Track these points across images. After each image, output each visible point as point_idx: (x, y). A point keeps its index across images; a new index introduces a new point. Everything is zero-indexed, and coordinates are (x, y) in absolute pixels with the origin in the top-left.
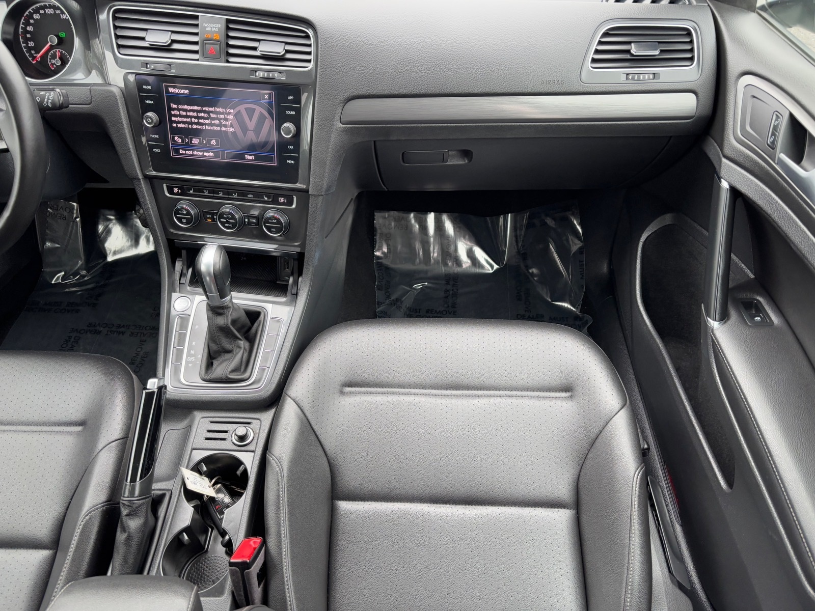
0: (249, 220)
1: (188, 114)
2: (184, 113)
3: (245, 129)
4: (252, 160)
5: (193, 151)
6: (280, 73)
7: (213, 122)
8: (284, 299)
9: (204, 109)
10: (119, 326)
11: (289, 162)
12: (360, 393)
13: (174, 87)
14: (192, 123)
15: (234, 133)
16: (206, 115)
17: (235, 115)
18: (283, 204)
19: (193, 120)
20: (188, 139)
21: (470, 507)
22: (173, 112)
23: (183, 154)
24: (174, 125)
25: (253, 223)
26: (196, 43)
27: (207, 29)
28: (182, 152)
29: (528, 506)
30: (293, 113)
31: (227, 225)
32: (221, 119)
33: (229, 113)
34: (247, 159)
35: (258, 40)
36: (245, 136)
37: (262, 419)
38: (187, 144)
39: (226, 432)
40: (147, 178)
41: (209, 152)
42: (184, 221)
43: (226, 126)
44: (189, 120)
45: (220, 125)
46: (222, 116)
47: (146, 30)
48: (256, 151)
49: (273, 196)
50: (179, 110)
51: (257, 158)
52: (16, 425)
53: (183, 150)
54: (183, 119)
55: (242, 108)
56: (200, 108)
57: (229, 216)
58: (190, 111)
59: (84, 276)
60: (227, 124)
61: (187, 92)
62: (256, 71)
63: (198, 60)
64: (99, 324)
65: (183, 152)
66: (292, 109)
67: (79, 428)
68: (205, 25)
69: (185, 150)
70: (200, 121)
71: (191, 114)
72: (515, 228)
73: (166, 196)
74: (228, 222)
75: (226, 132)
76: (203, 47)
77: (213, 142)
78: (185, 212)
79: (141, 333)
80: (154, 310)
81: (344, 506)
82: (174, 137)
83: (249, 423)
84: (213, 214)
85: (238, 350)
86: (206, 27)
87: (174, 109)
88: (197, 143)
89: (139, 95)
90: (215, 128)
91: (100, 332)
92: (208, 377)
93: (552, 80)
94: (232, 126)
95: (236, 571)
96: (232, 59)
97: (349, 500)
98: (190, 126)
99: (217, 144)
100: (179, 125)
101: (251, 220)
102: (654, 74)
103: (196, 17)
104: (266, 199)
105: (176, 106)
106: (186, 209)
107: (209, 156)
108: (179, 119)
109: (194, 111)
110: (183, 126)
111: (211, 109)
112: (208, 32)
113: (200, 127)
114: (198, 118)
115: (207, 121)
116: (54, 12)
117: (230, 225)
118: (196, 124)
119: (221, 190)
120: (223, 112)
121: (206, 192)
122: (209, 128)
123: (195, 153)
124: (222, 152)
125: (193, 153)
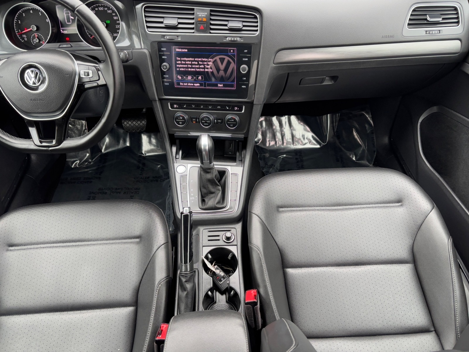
0: (217, 121)
1: (186, 62)
2: (184, 62)
3: (218, 70)
4: (222, 87)
5: (188, 83)
6: (240, 38)
7: (200, 66)
8: (235, 164)
9: (196, 59)
10: (116, 189)
11: (243, 87)
12: (288, 211)
13: (179, 48)
14: (188, 68)
15: (212, 73)
16: (196, 63)
17: (213, 62)
18: (237, 111)
19: (189, 66)
20: (185, 77)
21: (358, 266)
22: (177, 62)
23: (182, 85)
24: (178, 69)
25: (219, 122)
26: (193, 24)
27: (199, 15)
28: (181, 84)
29: (389, 264)
30: (247, 59)
32: (205, 64)
33: (210, 61)
34: (219, 87)
35: (227, 21)
36: (218, 74)
37: (236, 228)
38: (185, 80)
39: (218, 236)
40: (161, 100)
41: (197, 83)
42: (181, 123)
43: (207, 68)
44: (186, 66)
45: (204, 68)
46: (205, 63)
47: (163, 17)
48: (224, 81)
49: (231, 106)
50: (181, 61)
51: (225, 86)
52: (100, 241)
53: (182, 83)
54: (183, 66)
55: (217, 58)
56: (193, 59)
57: (207, 119)
58: (188, 61)
59: (90, 162)
60: (209, 67)
61: (186, 50)
62: (227, 37)
63: (194, 33)
64: (105, 189)
65: (182, 84)
66: (246, 57)
67: (138, 240)
68: (198, 13)
70: (193, 66)
71: (188, 62)
72: (332, 122)
73: (170, 109)
74: (206, 123)
75: (207, 72)
76: (196, 26)
77: (200, 78)
78: (181, 118)
79: (130, 192)
80: (135, 179)
81: (290, 271)
82: (177, 76)
83: (230, 231)
84: (196, 118)
85: (218, 192)
86: (199, 14)
87: (178, 61)
88: (190, 78)
89: (159, 54)
90: (201, 70)
91: (106, 193)
92: (204, 207)
93: (387, 35)
94: (211, 68)
95: (250, 307)
96: (212, 31)
97: (293, 268)
98: (187, 70)
99: (202, 79)
100: (181, 69)
101: (218, 121)
102: (440, 30)
103: (193, 10)
104: (228, 108)
106: (182, 116)
107: (197, 86)
108: (181, 66)
109: (189, 61)
110: (183, 69)
111: (199, 59)
112: (200, 17)
113: (192, 70)
114: (192, 64)
115: (197, 66)
116: (104, 9)
117: (207, 124)
118: (190, 68)
119: (202, 104)
120: (207, 61)
121: (193, 106)
122: (198, 70)
123: (189, 84)
124: (205, 83)
125: (188, 84)
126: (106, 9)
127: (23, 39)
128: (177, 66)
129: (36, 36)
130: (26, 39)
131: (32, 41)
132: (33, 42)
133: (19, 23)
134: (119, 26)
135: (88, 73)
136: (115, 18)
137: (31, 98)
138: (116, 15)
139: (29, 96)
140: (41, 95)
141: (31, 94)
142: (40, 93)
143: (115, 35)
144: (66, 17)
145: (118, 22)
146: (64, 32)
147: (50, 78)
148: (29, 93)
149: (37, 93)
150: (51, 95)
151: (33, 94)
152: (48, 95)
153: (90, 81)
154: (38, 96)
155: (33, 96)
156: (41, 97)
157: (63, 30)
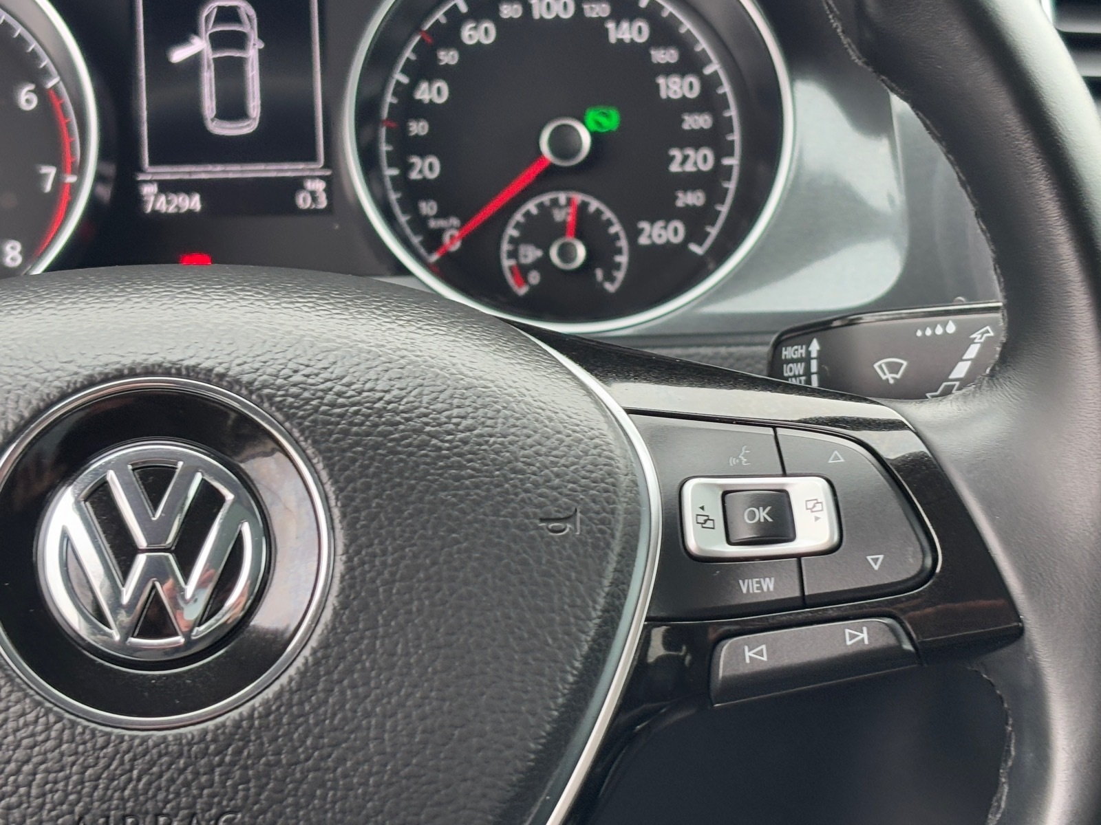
116: (579, 11)
126: (598, 10)
134: (700, 160)
135: (779, 504)
136: (674, 88)
137: (78, 809)
138: (689, 63)
139: (61, 785)
140: (220, 764)
141: (94, 749)
142: (209, 737)
143: (657, 233)
144: (208, 78)
145: (697, 121)
146: (172, 209)
147: (358, 553)
148: (64, 747)
149: (178, 739)
150: (341, 760)
151: (113, 759)
152: (307, 759)
153: (804, 601)
154: (172, 781)
155: (112, 779)
156: (212, 796)
157: (166, 187)
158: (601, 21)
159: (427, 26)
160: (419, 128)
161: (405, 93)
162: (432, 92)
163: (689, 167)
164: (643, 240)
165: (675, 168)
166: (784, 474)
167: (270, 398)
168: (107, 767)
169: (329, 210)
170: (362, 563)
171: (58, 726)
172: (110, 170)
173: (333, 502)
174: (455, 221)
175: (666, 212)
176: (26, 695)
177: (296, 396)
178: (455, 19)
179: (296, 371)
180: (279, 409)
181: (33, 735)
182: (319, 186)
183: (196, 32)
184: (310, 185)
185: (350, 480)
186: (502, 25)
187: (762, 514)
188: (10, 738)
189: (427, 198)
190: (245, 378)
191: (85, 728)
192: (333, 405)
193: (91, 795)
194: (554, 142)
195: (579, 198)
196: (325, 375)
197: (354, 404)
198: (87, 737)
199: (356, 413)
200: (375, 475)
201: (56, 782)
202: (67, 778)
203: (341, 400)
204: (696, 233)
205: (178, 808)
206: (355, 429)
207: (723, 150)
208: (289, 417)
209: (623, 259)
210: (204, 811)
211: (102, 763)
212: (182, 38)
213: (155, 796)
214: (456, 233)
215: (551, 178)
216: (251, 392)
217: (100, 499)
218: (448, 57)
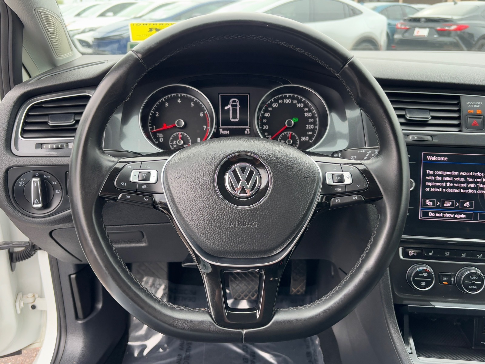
1: (444, 179)
2: (440, 178)
5: (443, 213)
7: (469, 186)
9: (461, 174)
13: (433, 155)
14: (446, 187)
16: (462, 180)
19: (448, 184)
20: (440, 202)
22: (428, 178)
23: (432, 216)
24: (427, 189)
27: (469, 106)
28: (431, 214)
31: (471, 287)
32: (478, 182)
38: (438, 207)
41: (460, 214)
42: (423, 284)
43: (482, 189)
44: (444, 184)
45: (476, 188)
46: (479, 180)
50: (434, 175)
53: (433, 212)
54: (437, 184)
56: (457, 173)
57: (476, 278)
58: (446, 176)
61: (446, 159)
63: (460, 131)
65: (433, 215)
68: (467, 103)
69: (435, 213)
70: (456, 185)
71: (447, 179)
73: (400, 259)
74: (473, 284)
75: (482, 195)
77: (467, 204)
78: (425, 275)
82: (425, 201)
84: (450, 277)
86: (469, 104)
87: (430, 175)
88: (449, 205)
90: (471, 191)
98: (444, 190)
99: (471, 206)
100: (432, 190)
103: (458, 98)
105: (432, 172)
106: (426, 272)
107: (461, 218)
108: (434, 184)
109: (450, 176)
110: (436, 190)
111: (468, 174)
112: (470, 108)
113: (455, 191)
114: (453, 182)
115: (463, 185)
116: (292, 101)
117: (475, 287)
118: (451, 188)
119: (464, 251)
120: (481, 176)
121: (447, 254)
122: (465, 191)
123: (446, 215)
124: (476, 214)
125: (443, 215)
126: (295, 101)
127: (157, 139)
128: (427, 184)
129: (180, 136)
130: (161, 140)
131: (170, 144)
132: (172, 145)
133: (157, 116)
134: (311, 127)
135: (342, 176)
136: (307, 115)
137: (231, 221)
138: (310, 111)
139: (229, 216)
140: (254, 214)
141: (234, 211)
142: (252, 210)
143: (304, 139)
144: (231, 112)
145: (311, 120)
146: (224, 133)
147: (275, 181)
148: (229, 210)
149: (247, 210)
150: (273, 214)
151: (237, 213)
152: (267, 214)
153: (346, 192)
154: (246, 216)
155: (237, 216)
156: (252, 219)
157: (224, 130)
158: (296, 103)
159: (267, 104)
160: (265, 121)
161: (263, 115)
162: (267, 115)
163: (309, 128)
164: (302, 140)
165: (307, 128)
166: (343, 172)
167: (261, 156)
168: (236, 214)
169: (250, 134)
170: (276, 183)
171: (228, 207)
172: (216, 127)
173: (271, 173)
174: (270, 136)
175: (306, 135)
176: (223, 202)
177: (265, 156)
178: (272, 103)
179: (265, 152)
180: (263, 158)
181: (224, 208)
182: (248, 130)
183: (229, 104)
184: (247, 130)
185: (274, 170)
186: (279, 104)
187: (339, 178)
188: (221, 209)
189: (266, 132)
190: (258, 153)
191: (232, 208)
192: (271, 158)
193: (233, 218)
194: (287, 123)
195: (291, 133)
196: (270, 153)
197: (274, 158)
198: (233, 209)
199: (275, 159)
200: (278, 169)
201: (228, 216)
202: (230, 215)
203: (272, 157)
204: (310, 139)
205: (247, 221)
206: (275, 162)
207: (315, 125)
208: (264, 160)
209: (298, 143)
210: (251, 222)
211: (235, 213)
212: (227, 105)
213: (243, 219)
214: (270, 138)
215: (287, 129)
216: (258, 155)
217: (235, 172)
218: (270, 109)
